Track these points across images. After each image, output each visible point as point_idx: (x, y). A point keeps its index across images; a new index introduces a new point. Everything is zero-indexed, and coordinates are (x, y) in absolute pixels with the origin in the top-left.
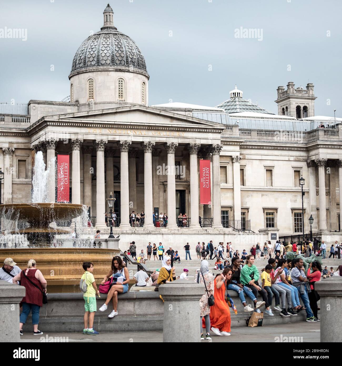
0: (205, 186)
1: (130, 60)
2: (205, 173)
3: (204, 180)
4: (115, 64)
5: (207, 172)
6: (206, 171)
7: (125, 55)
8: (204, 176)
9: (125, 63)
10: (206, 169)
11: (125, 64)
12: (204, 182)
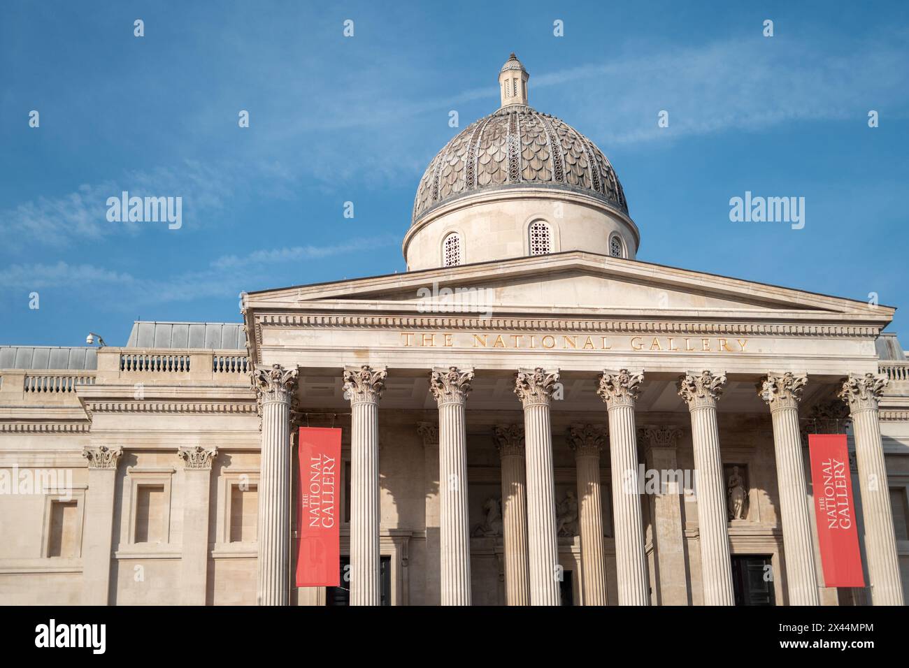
0: (836, 524)
1: (566, 169)
2: (833, 480)
3: (830, 503)
4: (522, 181)
5: (838, 474)
6: (833, 471)
7: (551, 156)
8: (829, 491)
9: (553, 178)
10: (834, 464)
11: (551, 180)
12: (831, 509)
